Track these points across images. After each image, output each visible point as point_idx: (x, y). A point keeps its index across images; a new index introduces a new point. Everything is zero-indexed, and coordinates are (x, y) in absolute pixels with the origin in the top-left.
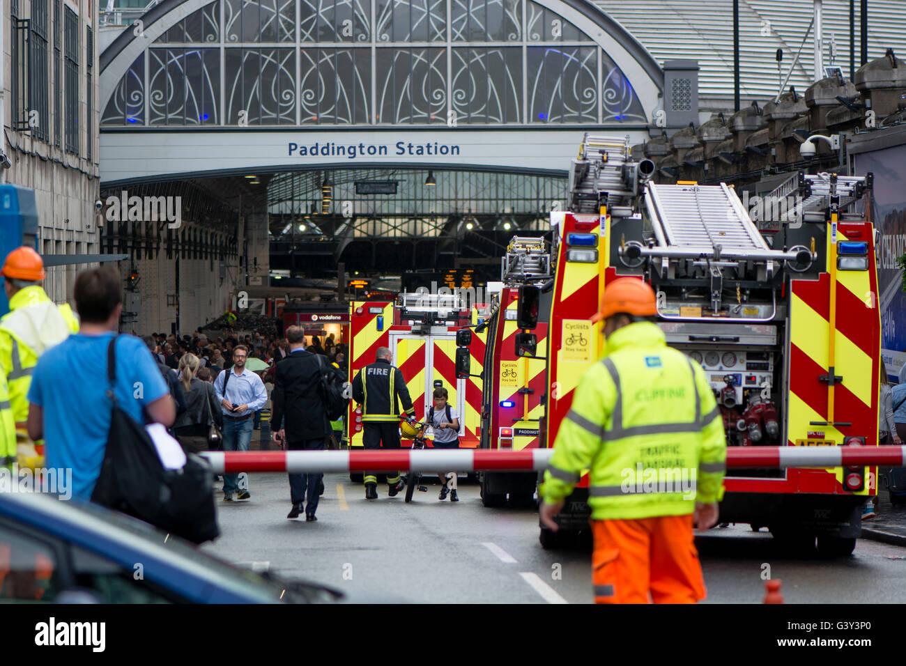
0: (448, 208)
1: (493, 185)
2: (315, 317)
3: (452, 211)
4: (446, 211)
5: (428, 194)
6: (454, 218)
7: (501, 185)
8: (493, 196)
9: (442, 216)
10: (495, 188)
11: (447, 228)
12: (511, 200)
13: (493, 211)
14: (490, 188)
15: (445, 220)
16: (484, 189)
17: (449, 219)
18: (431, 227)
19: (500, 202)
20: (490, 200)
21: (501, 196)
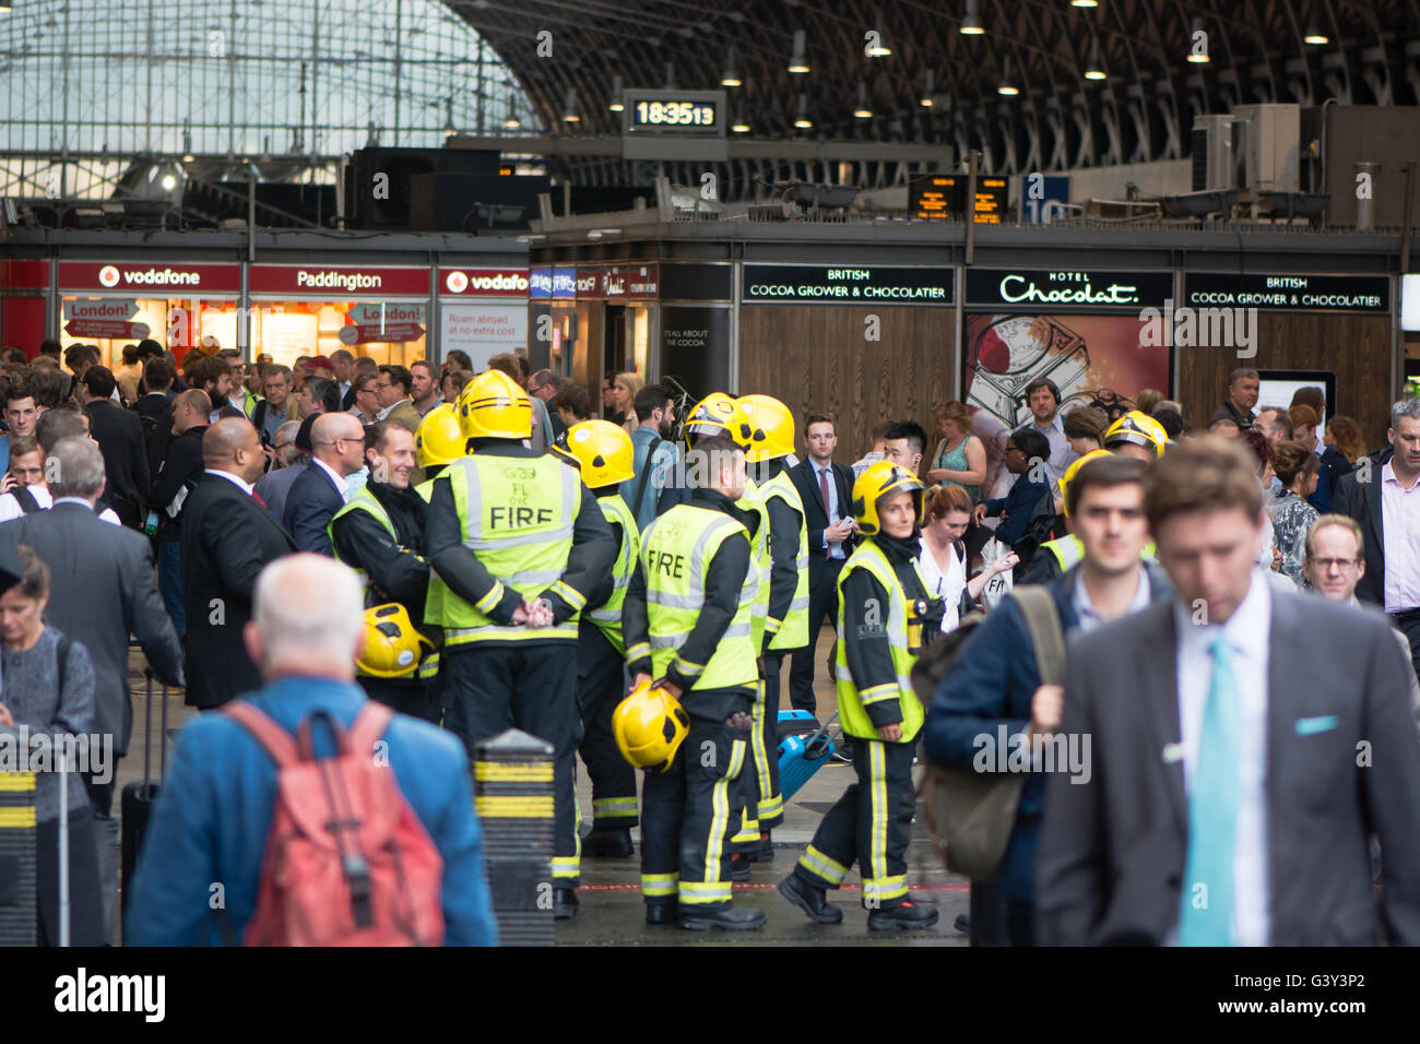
0: (132, 141)
1: (225, 95)
2: (109, 275)
3: (140, 147)
4: (127, 147)
5: (90, 113)
6: (142, 162)
7: (239, 95)
8: (224, 119)
9: (120, 156)
10: (228, 101)
11: (128, 180)
12: (259, 126)
13: (223, 150)
14: (218, 103)
15: (125, 165)
16: (205, 104)
17: (133, 164)
18: (95, 180)
19: (237, 132)
20: (217, 126)
21: (238, 119)
